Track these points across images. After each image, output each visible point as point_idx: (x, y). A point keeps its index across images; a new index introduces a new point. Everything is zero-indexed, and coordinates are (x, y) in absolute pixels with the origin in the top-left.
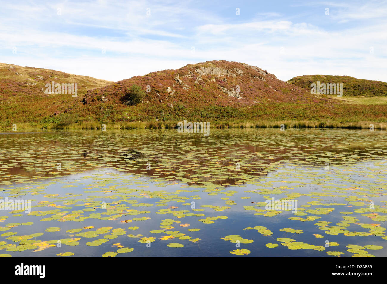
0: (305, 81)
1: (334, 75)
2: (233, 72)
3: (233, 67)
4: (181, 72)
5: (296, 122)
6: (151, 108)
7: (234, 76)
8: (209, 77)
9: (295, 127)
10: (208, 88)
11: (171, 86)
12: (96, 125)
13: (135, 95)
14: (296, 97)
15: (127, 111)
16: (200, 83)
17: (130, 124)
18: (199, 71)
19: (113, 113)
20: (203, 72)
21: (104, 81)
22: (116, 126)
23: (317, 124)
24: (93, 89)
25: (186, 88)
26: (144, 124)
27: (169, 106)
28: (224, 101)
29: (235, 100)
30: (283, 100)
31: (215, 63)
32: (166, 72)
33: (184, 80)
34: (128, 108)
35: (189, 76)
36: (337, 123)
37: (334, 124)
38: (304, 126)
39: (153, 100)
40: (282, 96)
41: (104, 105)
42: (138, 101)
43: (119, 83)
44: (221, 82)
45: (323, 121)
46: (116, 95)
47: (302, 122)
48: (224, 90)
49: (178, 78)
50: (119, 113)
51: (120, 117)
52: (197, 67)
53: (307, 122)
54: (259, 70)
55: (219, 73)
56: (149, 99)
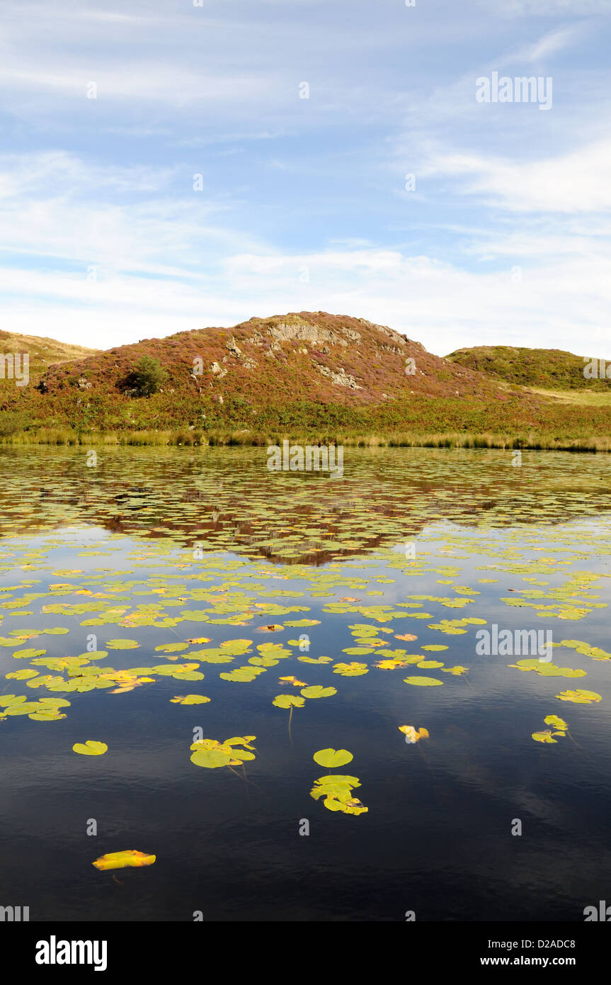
0: (479, 357)
1: (533, 348)
2: (341, 335)
3: (341, 326)
4: (240, 333)
5: (469, 437)
6: (179, 405)
7: (344, 343)
8: (295, 344)
9: (467, 446)
10: (293, 366)
11: (220, 361)
12: (67, 435)
13: (148, 378)
14: (464, 389)
15: (131, 408)
16: (278, 355)
17: (137, 435)
18: (275, 331)
19: (101, 412)
20: (283, 335)
21: (79, 349)
22: (108, 439)
23: (510, 441)
24: (58, 363)
25: (250, 364)
26: (166, 435)
27: (214, 401)
28: (324, 393)
29: (347, 391)
30: (438, 394)
31: (305, 316)
32: (208, 331)
33: (244, 349)
34: (134, 403)
35: (255, 341)
36: (548, 439)
37: (543, 441)
38: (485, 446)
39: (183, 388)
40: (436, 386)
41: (83, 396)
42: (153, 390)
43: (114, 352)
44: (318, 355)
45: (520, 435)
46: (107, 375)
47: (481, 437)
48: (324, 371)
49: (233, 344)
50: (114, 412)
51: (116, 420)
52: (271, 324)
53: (489, 438)
54: (392, 333)
55: (315, 337)
56: (176, 386)
